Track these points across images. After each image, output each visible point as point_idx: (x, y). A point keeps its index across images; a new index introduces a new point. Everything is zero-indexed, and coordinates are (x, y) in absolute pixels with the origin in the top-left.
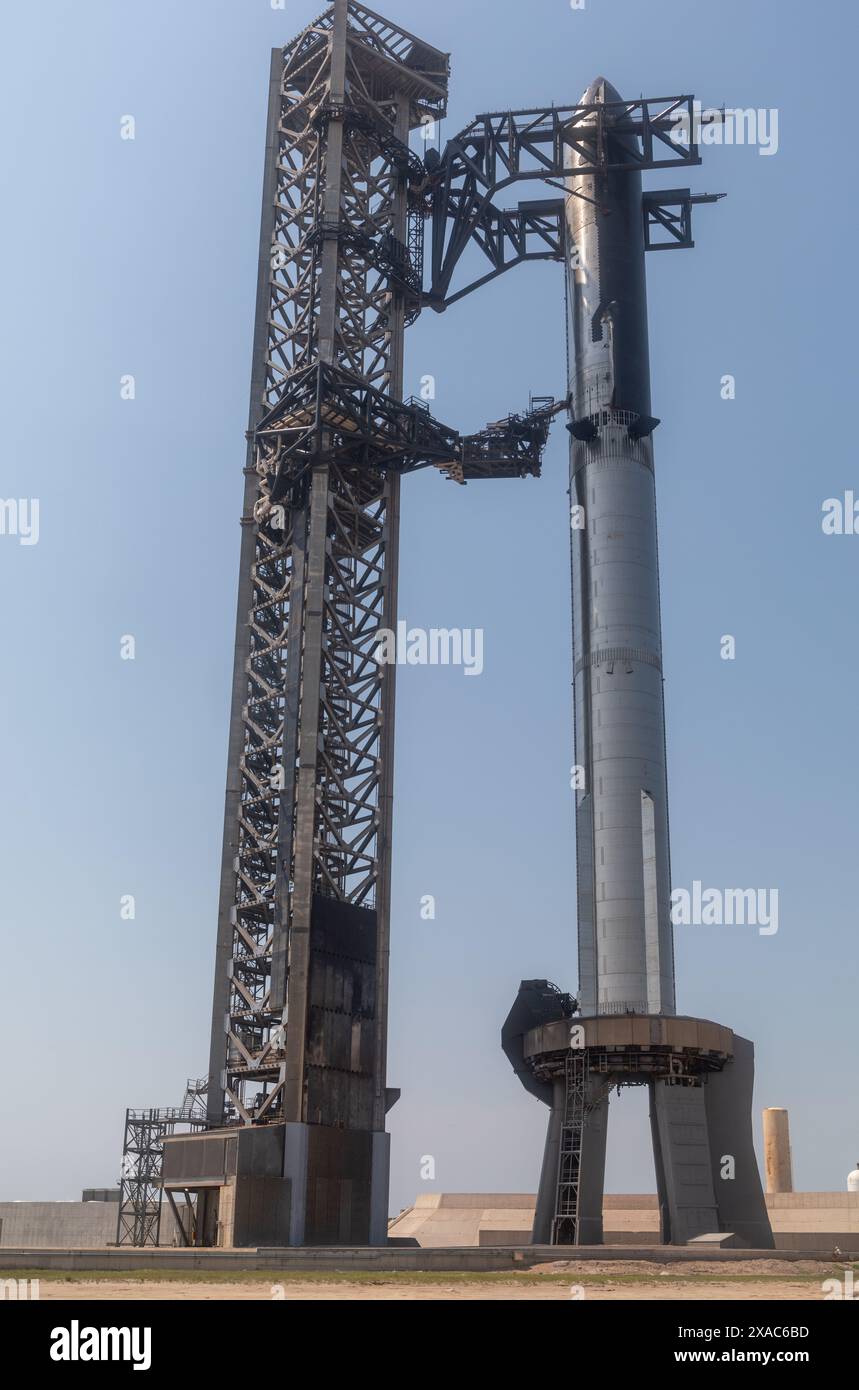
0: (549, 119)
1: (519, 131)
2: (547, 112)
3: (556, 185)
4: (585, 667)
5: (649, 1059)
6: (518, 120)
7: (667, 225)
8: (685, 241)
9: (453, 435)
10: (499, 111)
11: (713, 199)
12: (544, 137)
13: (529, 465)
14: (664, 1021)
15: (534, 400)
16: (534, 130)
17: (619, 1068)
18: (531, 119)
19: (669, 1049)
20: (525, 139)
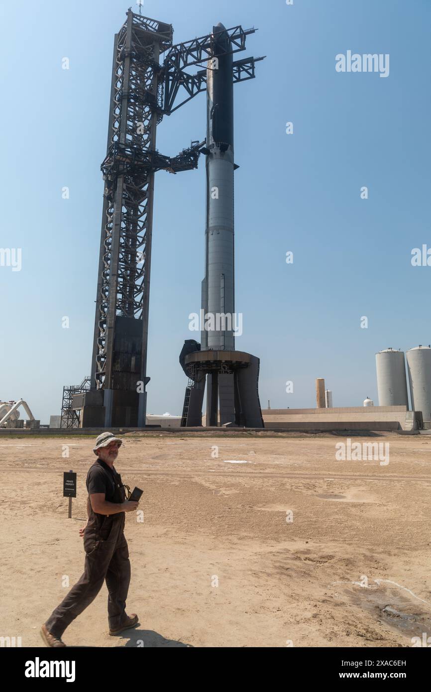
0: (195, 43)
1: (187, 49)
2: (194, 41)
3: (199, 66)
4: (207, 232)
5: (215, 365)
6: (186, 45)
7: (246, 71)
8: (252, 76)
9: (168, 158)
10: (179, 44)
11: (262, 59)
12: (194, 50)
13: (194, 165)
14: (218, 353)
15: (192, 143)
16: (191, 47)
17: (205, 368)
18: (190, 44)
19: (220, 361)
20: (189, 51)
